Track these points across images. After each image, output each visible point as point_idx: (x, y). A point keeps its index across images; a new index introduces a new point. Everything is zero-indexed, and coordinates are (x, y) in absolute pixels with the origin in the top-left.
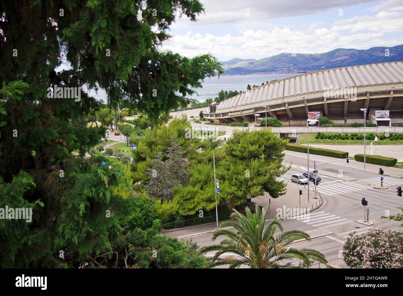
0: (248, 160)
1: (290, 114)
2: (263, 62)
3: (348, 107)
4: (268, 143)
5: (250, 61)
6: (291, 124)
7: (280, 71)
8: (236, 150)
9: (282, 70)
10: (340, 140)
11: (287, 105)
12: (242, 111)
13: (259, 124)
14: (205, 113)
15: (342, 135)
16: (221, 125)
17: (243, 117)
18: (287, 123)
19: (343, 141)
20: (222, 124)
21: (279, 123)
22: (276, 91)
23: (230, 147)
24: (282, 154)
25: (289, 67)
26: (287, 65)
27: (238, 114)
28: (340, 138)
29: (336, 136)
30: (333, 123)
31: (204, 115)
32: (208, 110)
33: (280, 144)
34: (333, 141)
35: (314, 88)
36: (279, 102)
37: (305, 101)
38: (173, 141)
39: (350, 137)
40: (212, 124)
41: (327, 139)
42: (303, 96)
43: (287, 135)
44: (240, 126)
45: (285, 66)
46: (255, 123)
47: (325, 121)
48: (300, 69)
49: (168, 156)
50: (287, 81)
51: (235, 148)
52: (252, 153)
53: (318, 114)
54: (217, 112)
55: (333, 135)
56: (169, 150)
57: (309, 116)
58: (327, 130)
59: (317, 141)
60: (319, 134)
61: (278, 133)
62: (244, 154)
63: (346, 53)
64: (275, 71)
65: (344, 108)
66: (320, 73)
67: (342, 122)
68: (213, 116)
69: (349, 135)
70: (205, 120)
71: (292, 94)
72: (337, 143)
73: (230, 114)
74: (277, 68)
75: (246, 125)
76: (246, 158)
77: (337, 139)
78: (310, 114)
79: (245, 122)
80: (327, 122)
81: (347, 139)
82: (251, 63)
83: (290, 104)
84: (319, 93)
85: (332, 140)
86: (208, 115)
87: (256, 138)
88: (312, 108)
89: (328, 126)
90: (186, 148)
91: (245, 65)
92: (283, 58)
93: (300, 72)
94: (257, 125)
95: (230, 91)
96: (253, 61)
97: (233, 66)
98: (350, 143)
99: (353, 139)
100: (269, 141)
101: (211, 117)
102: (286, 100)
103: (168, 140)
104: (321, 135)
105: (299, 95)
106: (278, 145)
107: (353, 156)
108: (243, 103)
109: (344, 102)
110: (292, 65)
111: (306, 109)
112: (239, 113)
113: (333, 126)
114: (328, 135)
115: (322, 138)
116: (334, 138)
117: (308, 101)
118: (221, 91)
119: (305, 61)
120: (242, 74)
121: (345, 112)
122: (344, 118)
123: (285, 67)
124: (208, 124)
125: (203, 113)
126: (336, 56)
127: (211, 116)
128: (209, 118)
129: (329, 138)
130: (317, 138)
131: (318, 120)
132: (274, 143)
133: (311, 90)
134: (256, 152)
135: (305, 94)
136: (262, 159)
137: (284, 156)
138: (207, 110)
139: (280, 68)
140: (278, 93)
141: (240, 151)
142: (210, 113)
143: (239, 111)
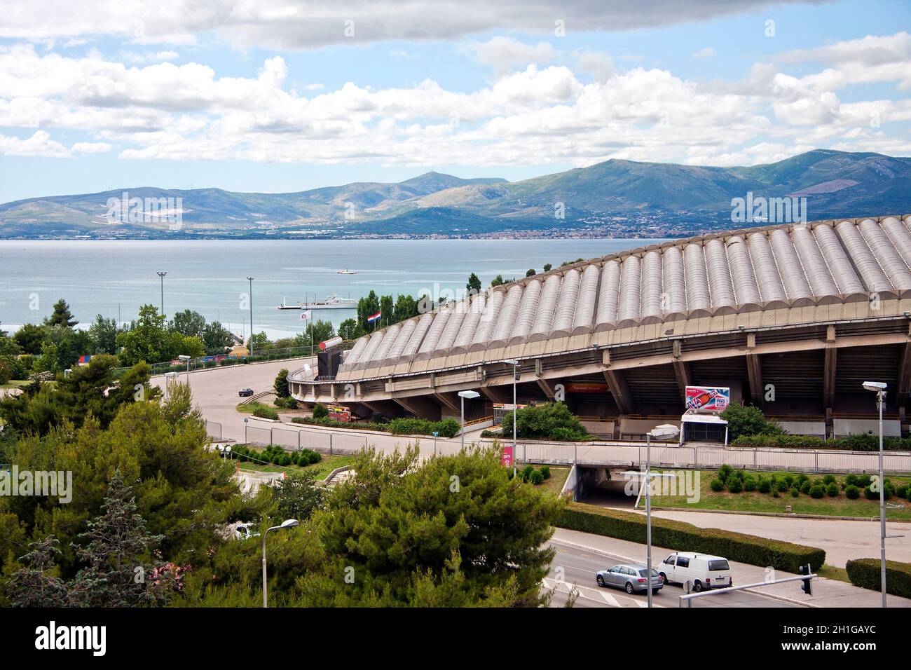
0: (403, 573)
1: (617, 392)
2: (537, 193)
3: (838, 373)
4: (485, 506)
5: (484, 187)
6: (622, 429)
7: (598, 225)
8: (360, 531)
9: (606, 222)
10: (804, 500)
11: (606, 358)
12: (437, 374)
13: (499, 429)
14: (297, 378)
15: (813, 479)
16: (354, 427)
17: (442, 399)
18: (610, 427)
19: (816, 503)
20: (360, 423)
21: (576, 427)
22: (566, 303)
23: (342, 521)
24: (542, 554)
25: (634, 214)
26: (627, 205)
27: (423, 387)
28: (806, 491)
29: (789, 481)
30: (779, 432)
31: (291, 389)
32: (307, 367)
33: (533, 514)
34: (777, 501)
35: (708, 296)
36: (579, 344)
37: (677, 345)
38: (112, 494)
39: (844, 487)
40: (318, 424)
41: (756, 495)
42: (669, 325)
43: (604, 474)
44: (426, 432)
45: (619, 209)
46: (486, 425)
47: (748, 423)
48: (675, 223)
49: (87, 552)
50: (611, 266)
51: (359, 524)
52: (423, 547)
53: (722, 396)
54: (341, 377)
55: (780, 479)
56: (90, 529)
57: (688, 400)
58: (755, 457)
59: (716, 502)
60: (726, 471)
61: (569, 466)
62: (390, 551)
63: (847, 168)
64: (579, 226)
65: (822, 375)
66: (734, 239)
67: (816, 429)
68: (328, 393)
69: (840, 480)
70: (294, 406)
71: (628, 314)
72: (795, 508)
73: (389, 387)
74: (588, 214)
75: (450, 432)
76: (398, 567)
77: (795, 495)
78: (693, 395)
79: (446, 420)
80: (757, 428)
81: (833, 494)
82: (491, 194)
83: (618, 353)
84: (727, 317)
85: (776, 496)
86: (306, 388)
87: (439, 489)
88: (700, 373)
89: (762, 444)
90: (174, 518)
91: (465, 201)
92: (612, 178)
93: (672, 232)
94: (493, 430)
95: (401, 298)
96: (497, 186)
97: (424, 203)
98: (844, 511)
99: (853, 495)
100: (490, 501)
101: (317, 395)
102: (604, 340)
103: (101, 487)
104: (733, 477)
105: (652, 320)
106: (524, 517)
107: (842, 565)
108: (444, 345)
109: (822, 351)
110: (646, 204)
111: (677, 374)
112: (426, 383)
113: (781, 444)
114: (760, 477)
115: (735, 490)
116: (782, 490)
117: (688, 344)
118: (366, 296)
119: (693, 193)
120: (456, 233)
121: (826, 393)
122: (824, 413)
123: (619, 214)
124: (306, 421)
125: (289, 378)
126: (810, 177)
127: (319, 391)
128: (310, 398)
129: (765, 489)
130: (717, 488)
131: (722, 417)
132: (508, 509)
133: (699, 304)
134: (436, 544)
135: (674, 317)
136: (453, 571)
137: (549, 560)
138: (305, 369)
139: (598, 215)
140: (574, 309)
141: (376, 537)
142: (316, 379)
143: (427, 375)
